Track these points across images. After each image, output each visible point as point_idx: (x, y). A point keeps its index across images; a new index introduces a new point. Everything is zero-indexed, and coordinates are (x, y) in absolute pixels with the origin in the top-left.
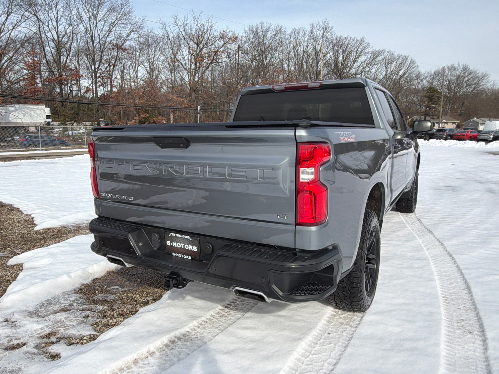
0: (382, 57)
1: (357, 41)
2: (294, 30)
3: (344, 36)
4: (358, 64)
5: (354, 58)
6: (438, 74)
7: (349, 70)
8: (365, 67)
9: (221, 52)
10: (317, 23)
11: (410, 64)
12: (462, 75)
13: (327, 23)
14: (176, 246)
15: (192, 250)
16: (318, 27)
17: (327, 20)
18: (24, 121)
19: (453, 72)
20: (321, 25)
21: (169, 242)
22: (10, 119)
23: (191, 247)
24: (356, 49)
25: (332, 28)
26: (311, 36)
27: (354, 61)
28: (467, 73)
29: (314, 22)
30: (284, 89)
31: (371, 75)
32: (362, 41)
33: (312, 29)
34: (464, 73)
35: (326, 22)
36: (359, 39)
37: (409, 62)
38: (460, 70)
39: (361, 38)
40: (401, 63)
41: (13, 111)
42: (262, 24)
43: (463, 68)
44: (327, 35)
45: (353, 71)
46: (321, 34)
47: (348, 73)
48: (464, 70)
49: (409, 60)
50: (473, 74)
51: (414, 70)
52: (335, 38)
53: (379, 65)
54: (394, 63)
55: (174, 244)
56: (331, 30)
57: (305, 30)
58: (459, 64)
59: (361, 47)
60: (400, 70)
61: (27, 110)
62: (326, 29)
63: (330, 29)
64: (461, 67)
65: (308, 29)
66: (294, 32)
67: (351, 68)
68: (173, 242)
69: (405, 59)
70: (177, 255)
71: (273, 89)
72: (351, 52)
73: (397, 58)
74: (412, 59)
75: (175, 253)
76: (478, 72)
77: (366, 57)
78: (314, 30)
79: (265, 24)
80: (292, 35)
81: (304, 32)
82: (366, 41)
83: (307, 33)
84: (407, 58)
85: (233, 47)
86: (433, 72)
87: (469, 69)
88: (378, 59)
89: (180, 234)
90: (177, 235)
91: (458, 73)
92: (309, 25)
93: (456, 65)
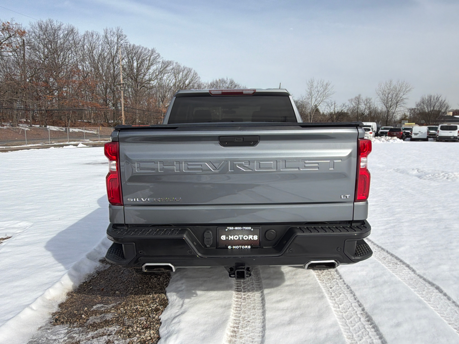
0: (171, 67)
1: (149, 51)
2: (87, 32)
3: (137, 45)
4: (151, 71)
5: (147, 65)
6: (212, 85)
7: (144, 77)
8: (158, 75)
10: (111, 30)
11: (193, 75)
12: (230, 87)
13: (121, 31)
14: (233, 239)
15: (252, 239)
16: (112, 33)
17: (120, 28)
19: (224, 84)
20: (115, 32)
21: (225, 236)
23: (251, 237)
24: (148, 58)
25: (126, 36)
26: (106, 40)
27: (148, 69)
28: (233, 86)
29: (108, 28)
30: (221, 93)
31: (163, 81)
32: (153, 51)
33: (107, 34)
34: (231, 86)
35: (120, 30)
36: (150, 49)
37: (193, 74)
38: (228, 83)
39: (152, 48)
40: (186, 75)
42: (51, 22)
43: (230, 82)
44: (122, 42)
45: (147, 77)
46: (116, 41)
47: (142, 78)
48: (231, 83)
49: (192, 71)
50: (237, 87)
51: (197, 80)
52: (128, 46)
53: (170, 73)
54: (181, 73)
55: (231, 238)
56: (125, 38)
57: (99, 34)
58: (227, 78)
59: (152, 57)
60: (186, 79)
62: (120, 36)
63: (124, 36)
64: (229, 81)
65: (102, 33)
66: (86, 35)
67: (145, 75)
68: (230, 236)
69: (189, 71)
70: (234, 247)
71: (210, 93)
72: (144, 60)
73: (183, 69)
74: (194, 71)
75: (232, 246)
76: (240, 86)
77: (158, 66)
78: (109, 36)
79: (55, 22)
80: (86, 37)
81: (97, 36)
82: (157, 52)
83: (101, 37)
84: (191, 70)
86: (210, 84)
87: (234, 83)
88: (168, 68)
89: (239, 227)
90: (236, 228)
91: (227, 85)
92: (103, 30)
93: (226, 79)
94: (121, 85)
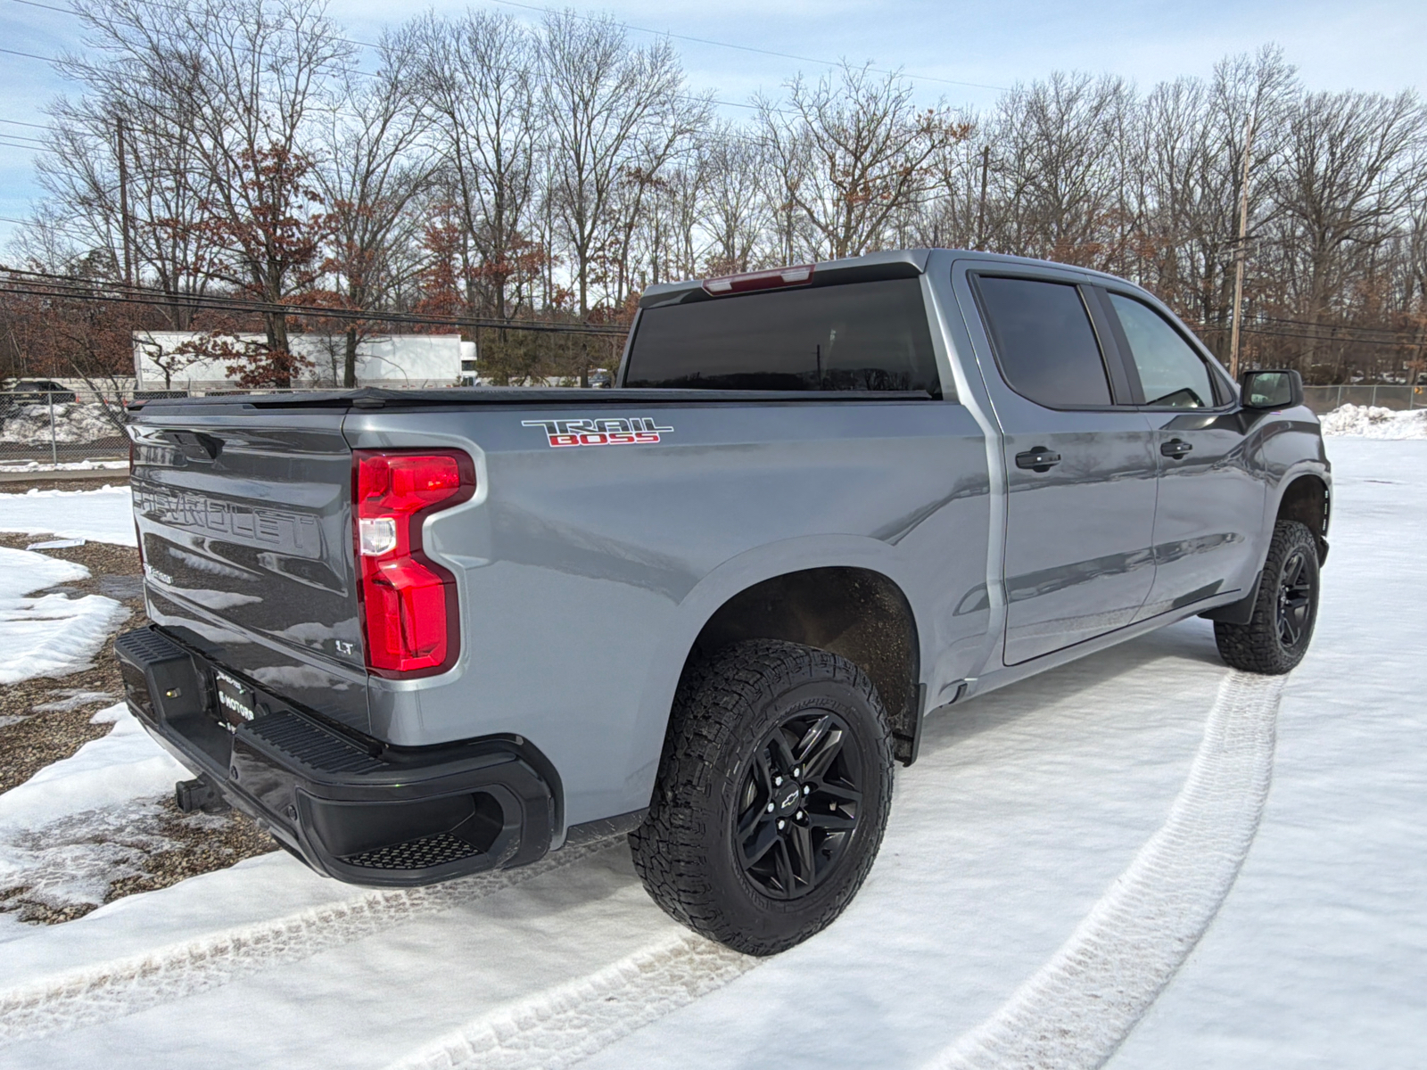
1: (1385, 103)
2: (1161, 88)
3: (1335, 91)
4: (1387, 177)
5: (1373, 159)
7: (1354, 201)
9: (922, 172)
10: (1239, 61)
13: (1275, 57)
16: (1241, 73)
17: (1275, 48)
18: (412, 376)
20: (1253, 64)
22: (383, 372)
24: (1380, 131)
25: (1292, 71)
26: (1220, 101)
27: (1373, 171)
29: (1230, 58)
32: (1402, 103)
33: (1223, 79)
35: (1272, 55)
36: (1392, 98)
39: (1401, 93)
41: (388, 353)
42: (1057, 81)
44: (1275, 94)
45: (1368, 201)
46: (1253, 94)
47: (1349, 209)
52: (1302, 102)
56: (1288, 77)
57: (1198, 84)
59: (1397, 124)
61: (419, 350)
62: (1270, 76)
63: (1286, 72)
65: (1209, 81)
66: (1161, 93)
67: (1360, 193)
72: (1358, 142)
77: (1418, 154)
78: (1230, 84)
79: (1068, 79)
80: (1154, 104)
81: (1194, 92)
82: (1418, 103)
83: (1206, 94)
85: (961, 152)
92: (1213, 69)
94: (1240, 243)
